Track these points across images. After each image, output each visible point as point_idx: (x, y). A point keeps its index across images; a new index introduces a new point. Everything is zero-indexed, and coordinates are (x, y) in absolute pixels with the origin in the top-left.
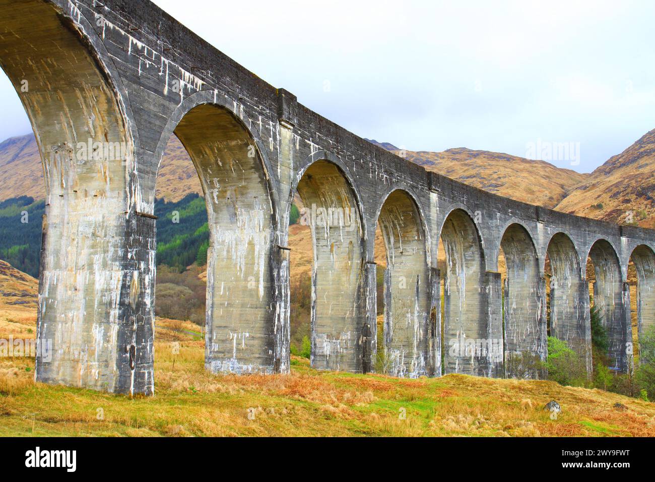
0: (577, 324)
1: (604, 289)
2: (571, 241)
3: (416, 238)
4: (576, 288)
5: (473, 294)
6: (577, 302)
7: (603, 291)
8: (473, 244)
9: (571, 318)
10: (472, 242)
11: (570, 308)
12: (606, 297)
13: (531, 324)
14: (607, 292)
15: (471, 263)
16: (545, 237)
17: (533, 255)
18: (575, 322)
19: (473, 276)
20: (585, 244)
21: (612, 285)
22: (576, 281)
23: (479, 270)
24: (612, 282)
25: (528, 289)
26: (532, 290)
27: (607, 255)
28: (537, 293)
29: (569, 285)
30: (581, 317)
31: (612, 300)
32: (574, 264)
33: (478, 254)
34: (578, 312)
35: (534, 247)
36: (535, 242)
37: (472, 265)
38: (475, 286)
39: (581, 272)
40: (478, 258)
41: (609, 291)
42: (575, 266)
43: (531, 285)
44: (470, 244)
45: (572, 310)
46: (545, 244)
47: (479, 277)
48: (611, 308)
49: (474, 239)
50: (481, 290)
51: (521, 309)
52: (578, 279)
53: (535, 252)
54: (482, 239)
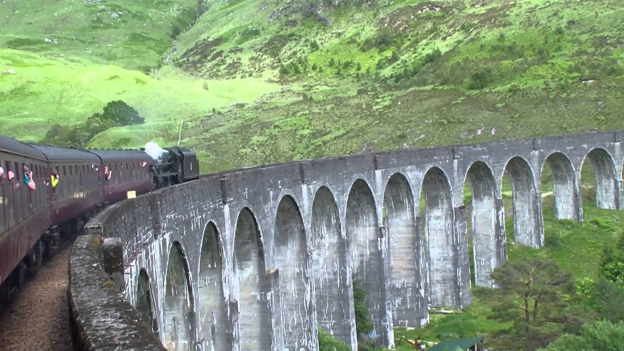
0: (339, 294)
1: (356, 235)
2: (331, 193)
3: (210, 266)
4: (335, 249)
5: (251, 303)
6: (337, 265)
7: (355, 239)
8: (250, 241)
9: (330, 287)
10: (248, 239)
11: (329, 274)
12: (358, 245)
13: (298, 313)
14: (359, 239)
15: (245, 264)
16: (309, 199)
17: (299, 225)
18: (335, 291)
19: (249, 279)
20: (343, 192)
21: (366, 231)
22: (335, 240)
23: (256, 272)
24: (366, 226)
25: (292, 268)
26: (297, 270)
27: (359, 194)
28: (304, 273)
29: (327, 245)
30: (344, 285)
31: (366, 249)
32: (332, 219)
33: (255, 252)
34: (338, 278)
35: (301, 217)
36: (301, 210)
37: (248, 266)
38: (253, 293)
39: (340, 228)
40: (256, 256)
41: (362, 238)
42: (333, 222)
43: (296, 263)
44: (246, 241)
45: (332, 277)
46: (310, 208)
47: (257, 281)
48: (365, 259)
49: (251, 235)
50: (261, 298)
51: (285, 293)
52: (337, 237)
53: (302, 223)
54: (261, 234)
